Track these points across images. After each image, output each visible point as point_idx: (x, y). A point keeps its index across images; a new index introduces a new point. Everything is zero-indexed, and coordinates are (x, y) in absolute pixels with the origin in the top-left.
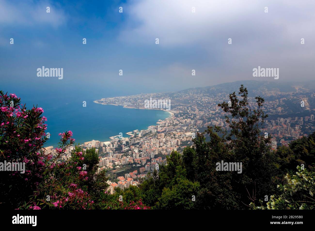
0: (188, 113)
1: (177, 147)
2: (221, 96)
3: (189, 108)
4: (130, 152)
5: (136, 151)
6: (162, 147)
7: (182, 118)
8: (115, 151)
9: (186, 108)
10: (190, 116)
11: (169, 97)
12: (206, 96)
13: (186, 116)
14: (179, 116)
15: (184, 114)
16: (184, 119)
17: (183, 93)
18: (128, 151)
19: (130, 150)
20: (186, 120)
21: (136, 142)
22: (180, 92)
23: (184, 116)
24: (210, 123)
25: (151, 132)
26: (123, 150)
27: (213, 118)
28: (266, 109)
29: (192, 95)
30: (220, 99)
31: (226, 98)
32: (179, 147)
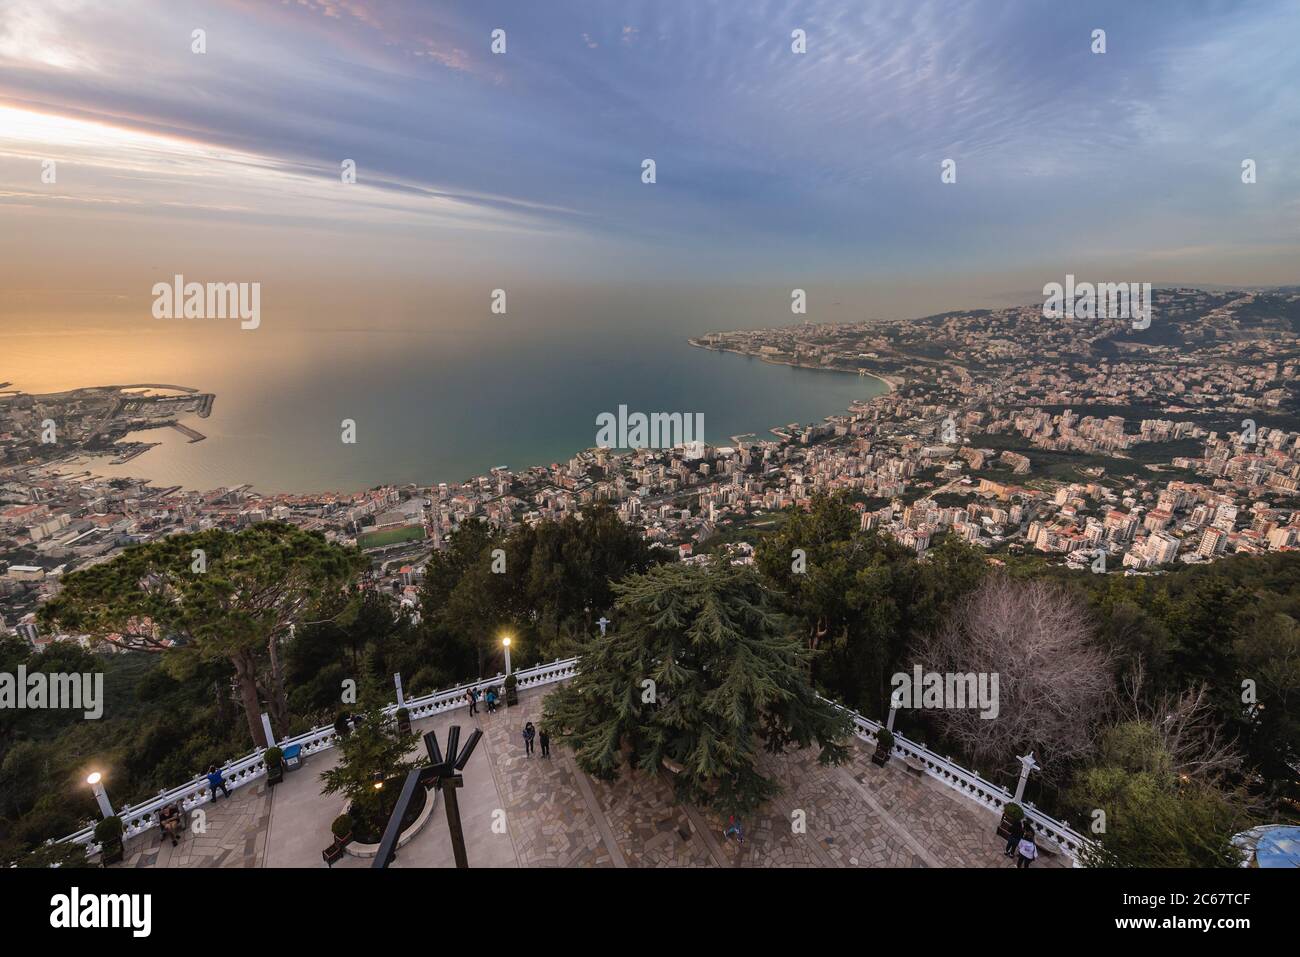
0: (938, 388)
1: (904, 482)
2: (1054, 338)
3: (944, 372)
4: (782, 479)
5: (799, 479)
6: (863, 476)
7: (920, 400)
8: (747, 472)
9: (934, 371)
10: (944, 395)
11: (886, 338)
12: (1004, 338)
13: (933, 395)
14: (912, 392)
15: (928, 389)
16: (927, 403)
17: (929, 328)
18: (777, 476)
19: (783, 475)
20: (932, 407)
21: (797, 455)
22: (918, 322)
23: (926, 396)
24: (1005, 423)
25: (832, 432)
26: (766, 472)
27: (1020, 408)
28: (1218, 393)
29: (957, 335)
30: (1048, 350)
31: (1071, 346)
32: (913, 484)
